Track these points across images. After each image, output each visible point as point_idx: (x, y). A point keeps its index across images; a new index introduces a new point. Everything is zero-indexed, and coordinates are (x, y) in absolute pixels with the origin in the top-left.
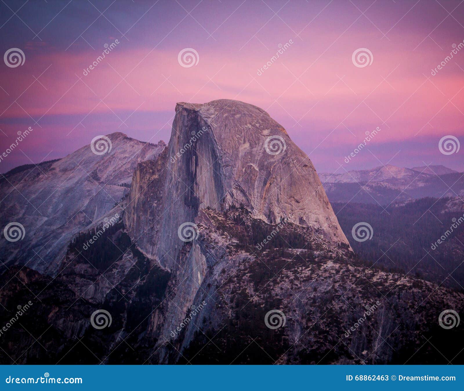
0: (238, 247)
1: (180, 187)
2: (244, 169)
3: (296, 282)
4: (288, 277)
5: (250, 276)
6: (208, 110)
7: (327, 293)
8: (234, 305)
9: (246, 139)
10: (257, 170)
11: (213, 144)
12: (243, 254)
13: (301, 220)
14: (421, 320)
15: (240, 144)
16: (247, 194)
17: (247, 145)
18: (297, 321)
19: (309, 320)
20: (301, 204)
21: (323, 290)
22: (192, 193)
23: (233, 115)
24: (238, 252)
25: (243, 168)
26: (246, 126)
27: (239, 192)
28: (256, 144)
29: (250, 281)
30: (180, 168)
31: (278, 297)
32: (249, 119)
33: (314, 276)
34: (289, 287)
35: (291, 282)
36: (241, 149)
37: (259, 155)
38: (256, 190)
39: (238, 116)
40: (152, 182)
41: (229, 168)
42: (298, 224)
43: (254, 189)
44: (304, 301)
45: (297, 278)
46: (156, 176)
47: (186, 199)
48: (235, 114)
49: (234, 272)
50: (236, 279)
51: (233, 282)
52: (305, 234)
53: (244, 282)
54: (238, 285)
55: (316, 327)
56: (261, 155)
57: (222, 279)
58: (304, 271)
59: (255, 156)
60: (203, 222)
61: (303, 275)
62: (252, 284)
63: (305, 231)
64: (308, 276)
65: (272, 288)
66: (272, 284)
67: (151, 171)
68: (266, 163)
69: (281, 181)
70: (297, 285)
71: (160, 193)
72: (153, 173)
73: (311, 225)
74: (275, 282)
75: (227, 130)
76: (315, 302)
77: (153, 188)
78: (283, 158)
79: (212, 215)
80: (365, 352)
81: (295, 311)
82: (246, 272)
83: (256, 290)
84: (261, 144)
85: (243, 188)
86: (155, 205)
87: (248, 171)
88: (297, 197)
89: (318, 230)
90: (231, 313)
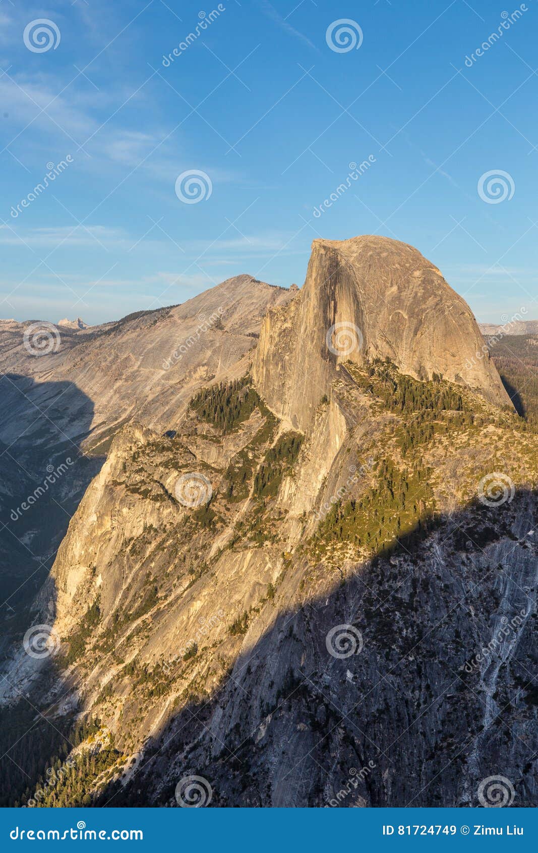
0: (384, 407)
1: (316, 337)
2: (391, 317)
3: (450, 449)
4: (441, 442)
5: (397, 441)
6: (350, 247)
7: (487, 462)
8: (377, 473)
9: (394, 282)
10: (406, 317)
11: (355, 288)
12: (389, 415)
13: (458, 377)
15: (386, 287)
16: (395, 346)
17: (395, 289)
19: (466, 493)
20: (457, 358)
21: (483, 459)
23: (379, 254)
24: (383, 413)
25: (390, 315)
26: (394, 267)
27: (385, 343)
28: (405, 287)
29: (396, 447)
30: (316, 316)
31: (429, 466)
32: (396, 258)
33: (471, 442)
34: (443, 453)
35: (446, 448)
36: (388, 293)
37: (409, 300)
38: (404, 342)
39: (385, 255)
40: (284, 331)
41: (374, 315)
42: (453, 381)
43: (402, 340)
44: (460, 470)
45: (452, 444)
46: (288, 325)
47: (323, 352)
48: (381, 253)
49: (377, 436)
50: (380, 443)
51: (377, 447)
52: (461, 393)
53: (389, 448)
54: (382, 451)
55: (474, 502)
56: (411, 300)
57: (363, 444)
58: (459, 437)
59: (404, 301)
60: (342, 378)
61: (459, 441)
62: (399, 450)
63: (461, 389)
64: (465, 442)
65: (422, 455)
66: (422, 450)
67: (283, 318)
68: (416, 310)
69: (434, 331)
70: (452, 453)
71: (293, 344)
72: (285, 321)
73: (468, 383)
74: (426, 449)
75: (372, 272)
76: (472, 472)
77: (285, 339)
78: (437, 304)
79: (353, 369)
80: (531, 533)
81: (449, 482)
82: (392, 436)
83: (404, 456)
84: (411, 287)
85: (390, 338)
86: (287, 358)
87: (396, 319)
88: (453, 350)
89: (478, 390)
90: (374, 484)
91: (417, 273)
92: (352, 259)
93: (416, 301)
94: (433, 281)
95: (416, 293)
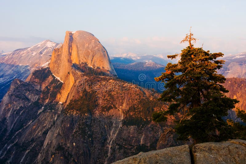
0: (84, 75)
1: (66, 56)
8: (82, 92)
10: (90, 52)
11: (77, 44)
12: (85, 77)
13: (103, 68)
14: (137, 98)
16: (87, 59)
17: (87, 44)
18: (101, 97)
19: (104, 97)
20: (103, 62)
22: (70, 58)
23: (83, 35)
26: (87, 39)
27: (84, 58)
28: (90, 44)
30: (67, 51)
36: (85, 45)
39: (85, 36)
43: (89, 58)
44: (103, 91)
46: (60, 53)
47: (68, 60)
55: (107, 99)
56: (91, 47)
59: (89, 48)
60: (73, 67)
63: (104, 71)
68: (93, 50)
71: (60, 58)
72: (59, 52)
73: (106, 69)
76: (106, 92)
77: (58, 57)
79: (76, 65)
80: (121, 107)
85: (86, 57)
86: (59, 62)
87: (87, 52)
88: (102, 60)
89: (108, 71)
90: (81, 94)
91: (93, 41)
92: (76, 37)
93: (93, 48)
94: (97, 43)
95: (93, 46)
